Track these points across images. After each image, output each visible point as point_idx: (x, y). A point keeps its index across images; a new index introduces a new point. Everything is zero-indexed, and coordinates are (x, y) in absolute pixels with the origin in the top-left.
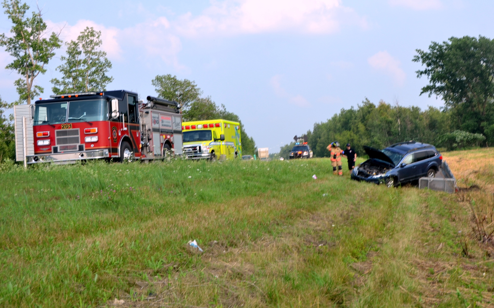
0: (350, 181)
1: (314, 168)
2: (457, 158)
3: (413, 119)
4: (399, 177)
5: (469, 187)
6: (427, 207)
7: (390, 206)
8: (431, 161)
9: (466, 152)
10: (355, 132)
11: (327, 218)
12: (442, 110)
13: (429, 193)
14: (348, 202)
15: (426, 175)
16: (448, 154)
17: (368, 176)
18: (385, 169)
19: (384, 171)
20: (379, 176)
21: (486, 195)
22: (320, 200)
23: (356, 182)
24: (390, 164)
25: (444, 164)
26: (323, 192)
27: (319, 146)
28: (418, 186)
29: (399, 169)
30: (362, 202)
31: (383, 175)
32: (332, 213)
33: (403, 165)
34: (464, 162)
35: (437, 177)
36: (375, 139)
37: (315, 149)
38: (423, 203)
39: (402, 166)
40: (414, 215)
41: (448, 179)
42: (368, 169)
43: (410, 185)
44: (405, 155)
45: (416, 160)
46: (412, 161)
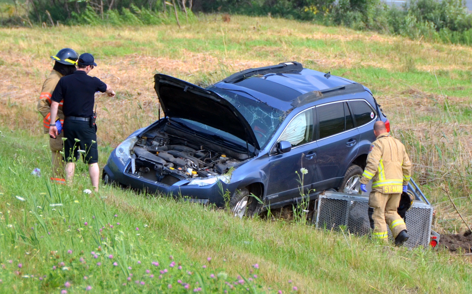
8: (358, 138)
15: (338, 186)
19: (222, 166)
29: (271, 159)
39: (279, 152)
44: (287, 115)
45: (318, 132)
46: (305, 136)
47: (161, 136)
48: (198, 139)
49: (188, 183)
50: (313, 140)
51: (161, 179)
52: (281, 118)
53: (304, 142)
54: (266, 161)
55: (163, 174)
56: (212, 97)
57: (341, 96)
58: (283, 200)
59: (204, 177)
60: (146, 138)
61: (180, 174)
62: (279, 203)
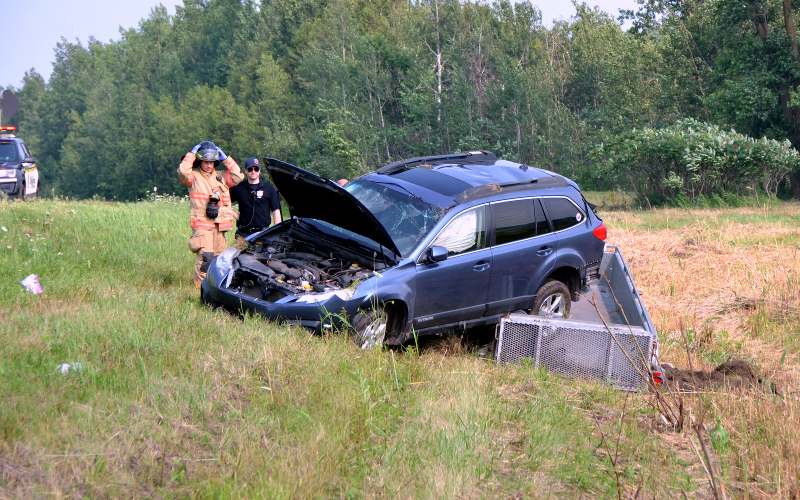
0: (195, 313)
1: (38, 242)
2: (675, 240)
3: (501, 57)
4: (411, 307)
5: (710, 369)
6: (517, 445)
7: (359, 431)
8: (555, 246)
9: (714, 214)
10: (244, 94)
11: (64, 472)
12: (628, 25)
13: (536, 383)
14: (172, 404)
15: (529, 308)
16: (639, 218)
17: (276, 292)
18: (354, 267)
19: (347, 278)
20: (326, 296)
21: (780, 408)
22: (40, 392)
23: (220, 319)
24: (375, 245)
25: (614, 260)
26: (60, 353)
27: (76, 147)
28: (492, 351)
29: (419, 270)
30: (235, 410)
31: (345, 294)
32: (90, 451)
33: (435, 253)
34: (701, 259)
35: (577, 318)
36: (332, 131)
37: (57, 157)
38: (503, 428)
39: (430, 260)
40: (459, 478)
41: (625, 329)
42: (278, 264)
43: (457, 345)
44: (445, 213)
45: (493, 237)
46: (476, 241)
47: (283, 241)
48: (327, 244)
49: (296, 300)
50: (486, 247)
51: (267, 295)
52: (436, 217)
53: (474, 248)
54: (413, 272)
55: (269, 289)
56: (328, 187)
57: (531, 191)
58: (442, 324)
59: (318, 292)
60: (261, 243)
61: (288, 288)
62: (437, 327)
